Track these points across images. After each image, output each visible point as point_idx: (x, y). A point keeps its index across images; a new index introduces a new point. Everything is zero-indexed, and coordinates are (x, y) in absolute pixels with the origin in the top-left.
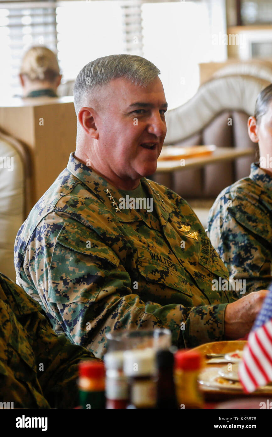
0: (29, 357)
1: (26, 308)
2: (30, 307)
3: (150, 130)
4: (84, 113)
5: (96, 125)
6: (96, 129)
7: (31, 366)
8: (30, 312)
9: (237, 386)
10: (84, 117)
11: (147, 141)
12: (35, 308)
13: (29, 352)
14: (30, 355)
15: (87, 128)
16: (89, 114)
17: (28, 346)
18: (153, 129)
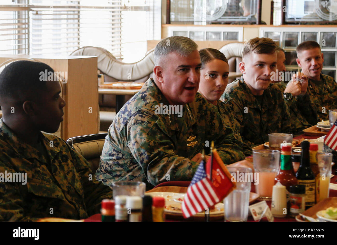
0: (80, 190)
1: (82, 166)
2: (84, 166)
3: (189, 80)
4: (157, 69)
5: (162, 75)
6: (162, 78)
7: (81, 194)
8: (84, 168)
9: (180, 212)
10: (157, 71)
11: (188, 86)
12: (87, 166)
13: (81, 188)
14: (81, 189)
15: (158, 77)
16: (159, 69)
17: (80, 184)
18: (190, 79)
